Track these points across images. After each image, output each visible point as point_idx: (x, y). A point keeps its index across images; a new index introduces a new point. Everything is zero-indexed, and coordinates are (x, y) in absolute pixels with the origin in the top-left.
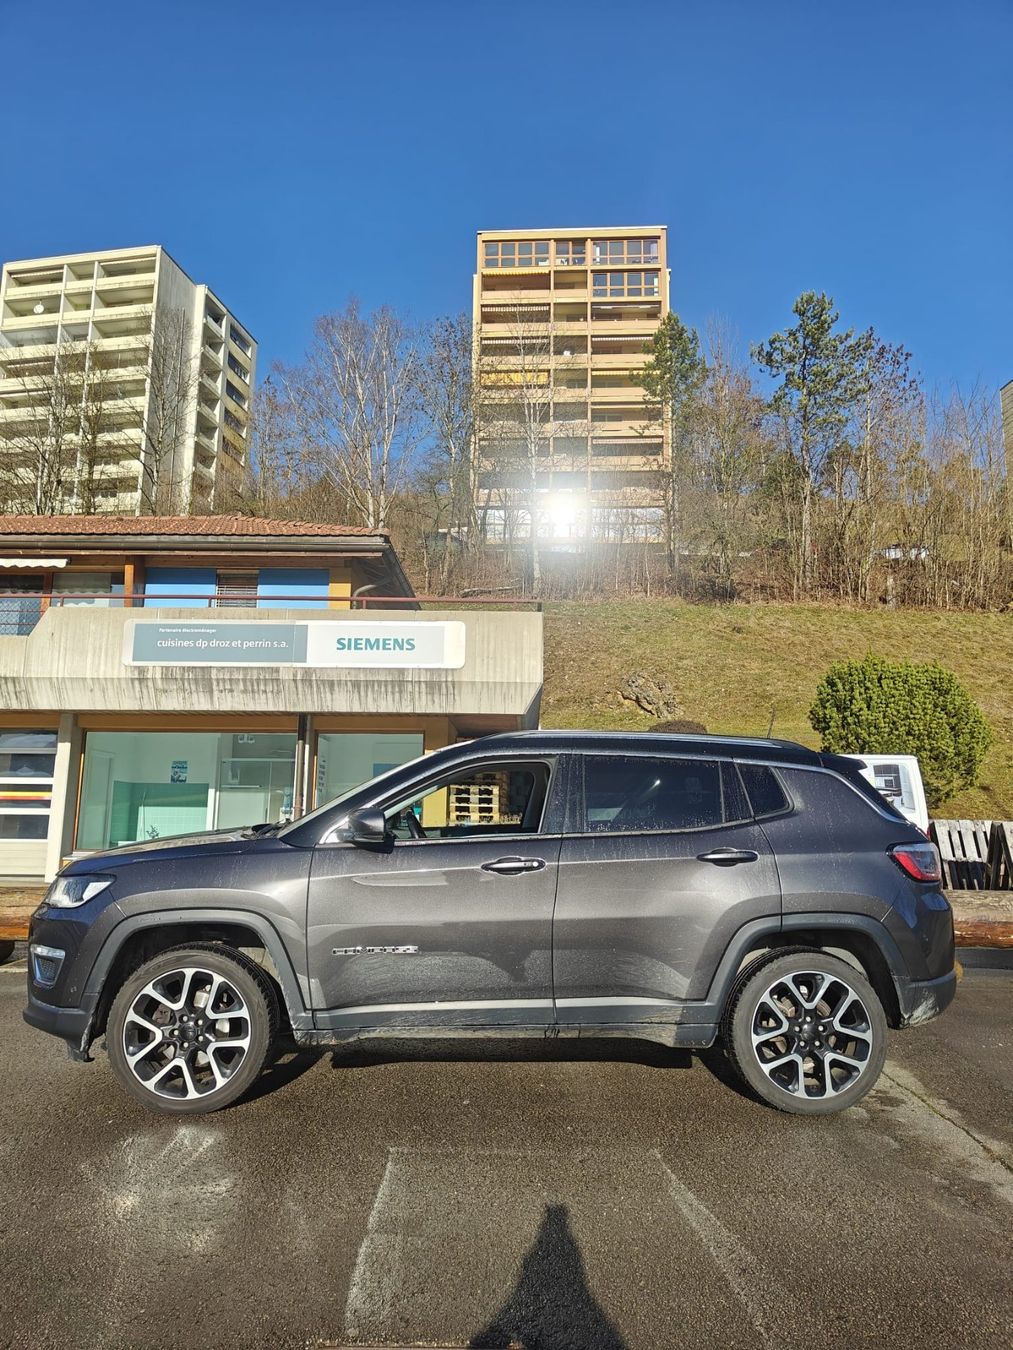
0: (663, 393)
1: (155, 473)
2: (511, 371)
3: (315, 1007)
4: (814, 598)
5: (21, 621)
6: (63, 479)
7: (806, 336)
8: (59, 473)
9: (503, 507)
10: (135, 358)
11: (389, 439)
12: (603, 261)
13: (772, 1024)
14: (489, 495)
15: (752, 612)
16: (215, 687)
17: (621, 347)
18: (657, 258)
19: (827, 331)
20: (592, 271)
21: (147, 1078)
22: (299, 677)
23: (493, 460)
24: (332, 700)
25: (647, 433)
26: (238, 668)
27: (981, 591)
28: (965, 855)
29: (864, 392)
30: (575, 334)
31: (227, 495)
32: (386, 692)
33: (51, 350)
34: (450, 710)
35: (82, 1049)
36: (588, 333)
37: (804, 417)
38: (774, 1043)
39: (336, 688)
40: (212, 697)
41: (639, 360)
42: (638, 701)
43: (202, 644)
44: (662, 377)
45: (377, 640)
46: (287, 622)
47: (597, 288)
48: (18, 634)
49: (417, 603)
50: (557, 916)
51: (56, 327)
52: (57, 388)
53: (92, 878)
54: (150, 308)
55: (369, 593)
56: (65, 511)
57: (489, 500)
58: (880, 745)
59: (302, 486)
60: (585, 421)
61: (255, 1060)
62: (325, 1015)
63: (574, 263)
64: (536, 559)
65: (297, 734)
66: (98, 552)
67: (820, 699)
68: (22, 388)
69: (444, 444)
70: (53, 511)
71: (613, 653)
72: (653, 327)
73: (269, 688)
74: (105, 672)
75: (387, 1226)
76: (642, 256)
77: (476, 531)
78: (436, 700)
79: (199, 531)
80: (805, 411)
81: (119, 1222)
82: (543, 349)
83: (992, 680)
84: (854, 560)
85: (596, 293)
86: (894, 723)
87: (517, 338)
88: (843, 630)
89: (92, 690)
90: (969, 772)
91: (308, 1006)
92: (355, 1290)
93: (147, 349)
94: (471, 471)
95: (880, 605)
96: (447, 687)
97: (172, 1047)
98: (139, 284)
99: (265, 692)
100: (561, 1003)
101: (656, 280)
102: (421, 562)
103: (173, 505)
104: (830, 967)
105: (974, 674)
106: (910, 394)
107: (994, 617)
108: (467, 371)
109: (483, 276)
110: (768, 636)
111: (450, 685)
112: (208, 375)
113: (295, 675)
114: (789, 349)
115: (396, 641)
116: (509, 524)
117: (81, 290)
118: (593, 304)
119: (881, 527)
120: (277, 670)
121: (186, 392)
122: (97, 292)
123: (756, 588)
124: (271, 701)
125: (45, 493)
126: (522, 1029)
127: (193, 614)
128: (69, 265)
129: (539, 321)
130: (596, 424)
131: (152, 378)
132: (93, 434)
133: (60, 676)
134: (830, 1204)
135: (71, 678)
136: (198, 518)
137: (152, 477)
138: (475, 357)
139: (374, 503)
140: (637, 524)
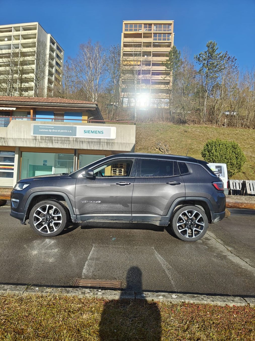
0: (170, 68)
1: (38, 86)
2: (131, 61)
3: (77, 214)
4: (206, 124)
5: (5, 123)
6: (14, 87)
7: (209, 53)
8: (13, 85)
9: (128, 98)
10: (32, 54)
11: (98, 79)
12: (156, 30)
13: (182, 221)
14: (124, 94)
15: (190, 127)
16: (54, 142)
17: (160, 55)
18: (171, 30)
19: (215, 52)
20: (153, 33)
21: (39, 228)
22: (74, 140)
23: (125, 85)
24: (83, 146)
25: (166, 79)
26: (59, 137)
27: (249, 123)
28: (236, 188)
29: (223, 69)
30: (148, 51)
31: (56, 92)
32: (96, 144)
33: (10, 51)
34: (112, 150)
35: (24, 222)
36: (152, 51)
37: (207, 75)
38: (182, 226)
39: (84, 143)
40: (53, 144)
41: (164, 59)
42: (159, 149)
43: (50, 131)
44: (170, 64)
45: (94, 131)
46: (71, 126)
47: (154, 38)
48: (4, 127)
49: (104, 122)
50: (133, 195)
51: (11, 45)
52: (12, 62)
53: (25, 183)
54: (36, 40)
55: (92, 119)
56: (15, 95)
57: (124, 95)
58: (218, 161)
59: (76, 91)
60: (150, 75)
61: (63, 225)
62: (79, 216)
63: (149, 31)
64: (136, 112)
65: (74, 154)
66: (24, 106)
67: (204, 149)
68: (2, 61)
69: (113, 80)
70: (12, 95)
71: (154, 137)
72: (169, 49)
73: (67, 142)
74: (26, 137)
75: (92, 259)
76: (167, 29)
77: (120, 104)
78: (109, 147)
79: (49, 102)
80: (207, 74)
81: (33, 256)
82: (139, 55)
83: (249, 146)
84: (217, 114)
85: (154, 40)
86: (222, 156)
87: (132, 52)
88: (213, 132)
89: (23, 141)
90: (240, 168)
91: (75, 214)
92: (84, 270)
93: (35, 52)
94: (120, 88)
95: (223, 126)
96: (111, 143)
97: (44, 222)
98: (33, 33)
99: (66, 143)
100: (133, 215)
101: (170, 36)
102: (106, 112)
103: (43, 95)
104: (196, 209)
105: (245, 145)
106: (235, 70)
107: (251, 130)
108: (119, 61)
109: (124, 34)
110: (193, 133)
111: (112, 143)
112: (51, 59)
113: (73, 139)
114: (204, 57)
115: (99, 131)
116: (129, 102)
117: (17, 35)
118: (153, 42)
119: (225, 106)
120: (69, 138)
121: (45, 64)
122: (22, 35)
123: (192, 121)
124: (67, 146)
125: (9, 90)
126: (124, 221)
127: (48, 123)
128: (14, 27)
129: (138, 47)
130: (153, 76)
131: (36, 60)
132: (21, 75)
133: (15, 138)
134: (190, 258)
135: (18, 138)
136: (49, 98)
137: (37, 87)
138: (121, 57)
139: (94, 95)
140: (162, 103)
